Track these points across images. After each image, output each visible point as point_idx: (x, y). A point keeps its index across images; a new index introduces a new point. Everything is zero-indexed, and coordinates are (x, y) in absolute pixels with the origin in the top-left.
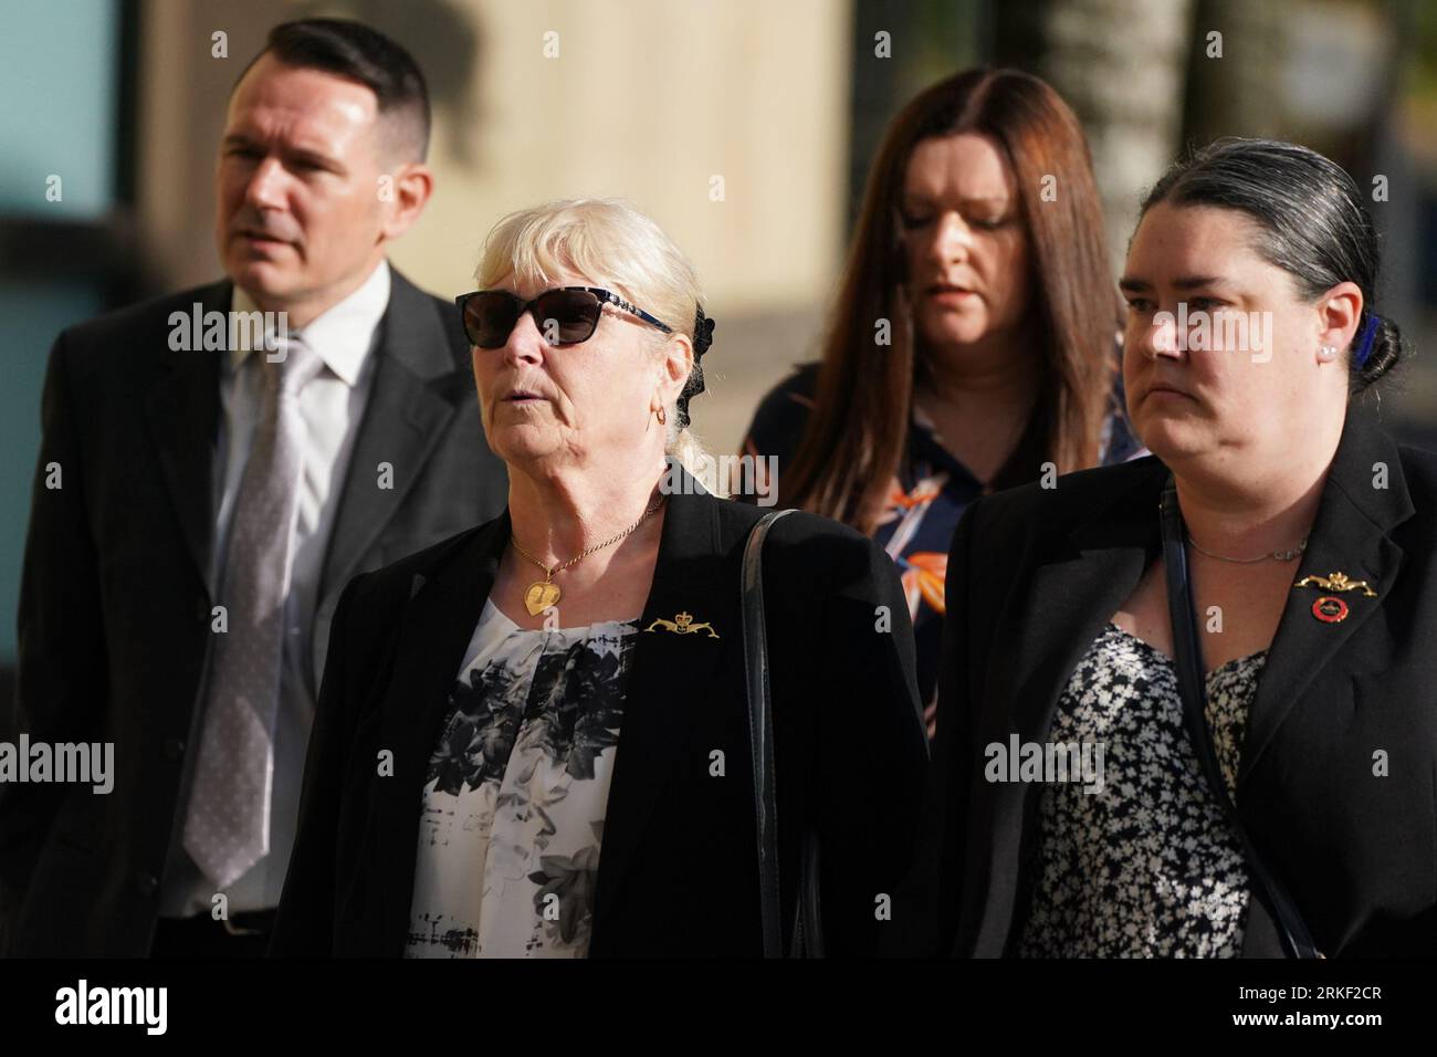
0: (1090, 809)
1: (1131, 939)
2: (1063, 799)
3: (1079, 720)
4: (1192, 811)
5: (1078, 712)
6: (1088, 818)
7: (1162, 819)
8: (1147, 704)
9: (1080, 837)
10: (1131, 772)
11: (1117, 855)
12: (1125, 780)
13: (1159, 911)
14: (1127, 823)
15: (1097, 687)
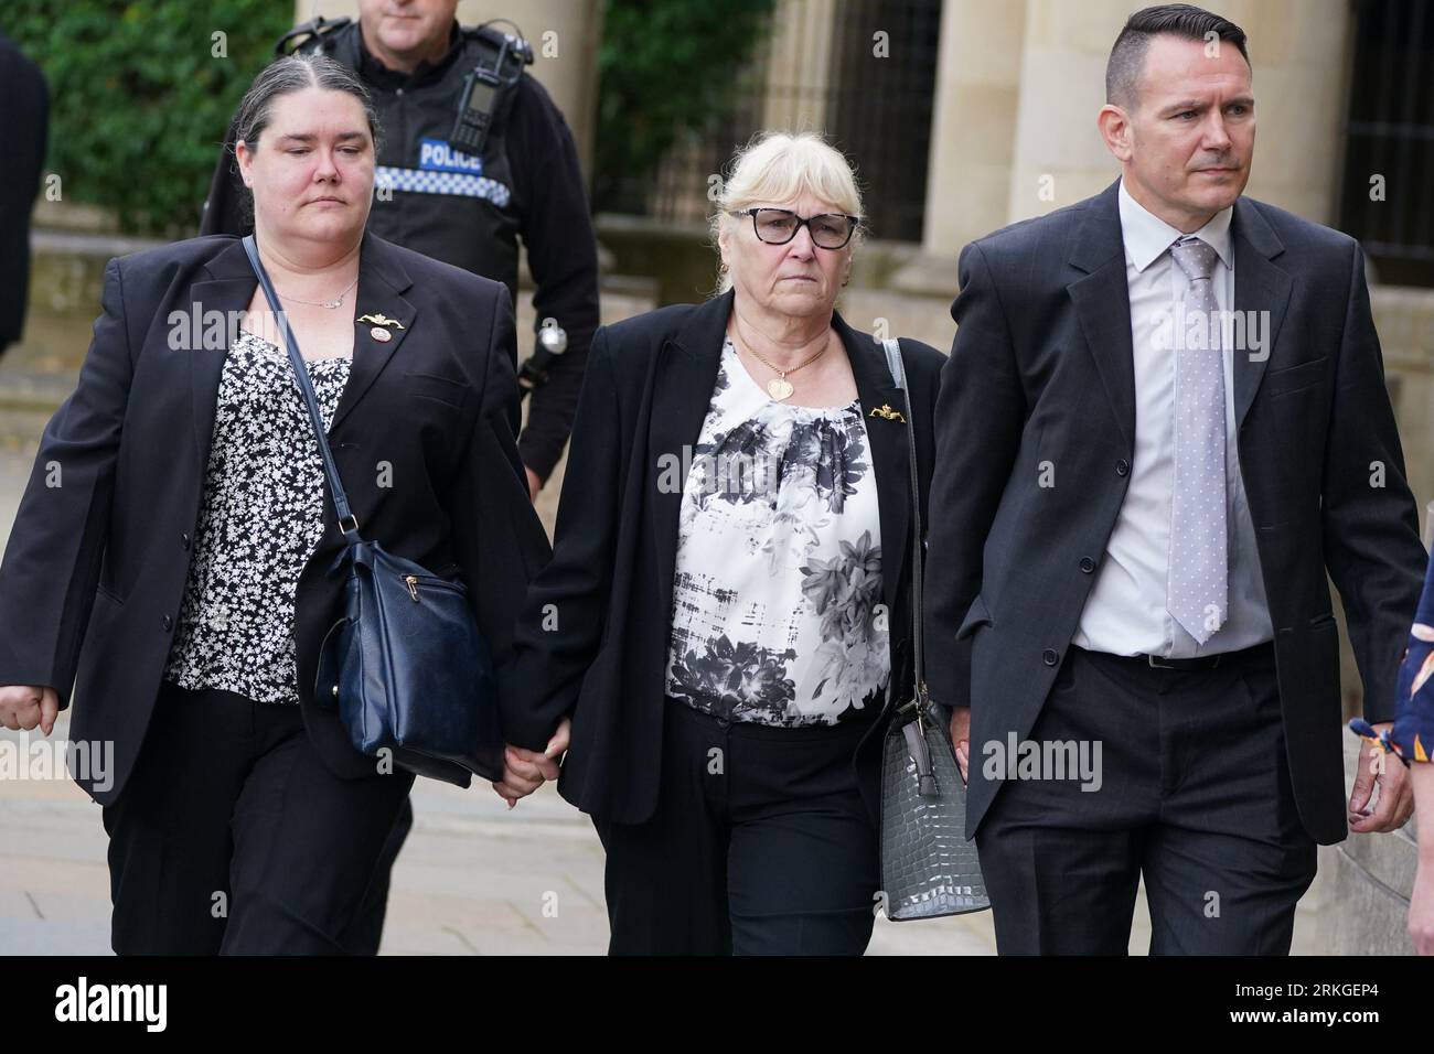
1: (253, 515)
2: (225, 429)
3: (247, 383)
4: (299, 445)
5: (246, 379)
6: (240, 441)
7: (284, 447)
9: (230, 451)
10: (272, 417)
11: (254, 465)
12: (268, 421)
13: (275, 502)
14: (263, 446)
15: (257, 365)
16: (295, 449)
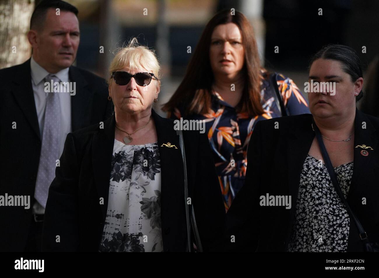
0: (310, 198)
1: (322, 228)
2: (303, 195)
3: (308, 177)
4: (334, 199)
5: (308, 175)
6: (310, 200)
7: (328, 201)
8: (324, 174)
9: (306, 204)
10: (320, 190)
11: (318, 209)
12: (319, 192)
13: (329, 222)
14: (320, 202)
15: (311, 169)
16: (333, 201)
